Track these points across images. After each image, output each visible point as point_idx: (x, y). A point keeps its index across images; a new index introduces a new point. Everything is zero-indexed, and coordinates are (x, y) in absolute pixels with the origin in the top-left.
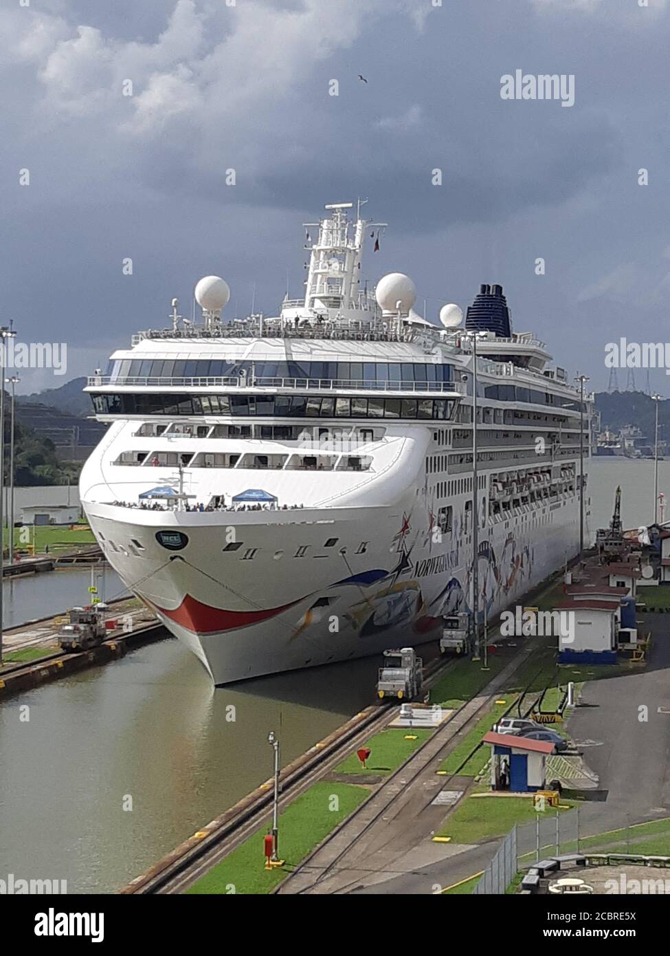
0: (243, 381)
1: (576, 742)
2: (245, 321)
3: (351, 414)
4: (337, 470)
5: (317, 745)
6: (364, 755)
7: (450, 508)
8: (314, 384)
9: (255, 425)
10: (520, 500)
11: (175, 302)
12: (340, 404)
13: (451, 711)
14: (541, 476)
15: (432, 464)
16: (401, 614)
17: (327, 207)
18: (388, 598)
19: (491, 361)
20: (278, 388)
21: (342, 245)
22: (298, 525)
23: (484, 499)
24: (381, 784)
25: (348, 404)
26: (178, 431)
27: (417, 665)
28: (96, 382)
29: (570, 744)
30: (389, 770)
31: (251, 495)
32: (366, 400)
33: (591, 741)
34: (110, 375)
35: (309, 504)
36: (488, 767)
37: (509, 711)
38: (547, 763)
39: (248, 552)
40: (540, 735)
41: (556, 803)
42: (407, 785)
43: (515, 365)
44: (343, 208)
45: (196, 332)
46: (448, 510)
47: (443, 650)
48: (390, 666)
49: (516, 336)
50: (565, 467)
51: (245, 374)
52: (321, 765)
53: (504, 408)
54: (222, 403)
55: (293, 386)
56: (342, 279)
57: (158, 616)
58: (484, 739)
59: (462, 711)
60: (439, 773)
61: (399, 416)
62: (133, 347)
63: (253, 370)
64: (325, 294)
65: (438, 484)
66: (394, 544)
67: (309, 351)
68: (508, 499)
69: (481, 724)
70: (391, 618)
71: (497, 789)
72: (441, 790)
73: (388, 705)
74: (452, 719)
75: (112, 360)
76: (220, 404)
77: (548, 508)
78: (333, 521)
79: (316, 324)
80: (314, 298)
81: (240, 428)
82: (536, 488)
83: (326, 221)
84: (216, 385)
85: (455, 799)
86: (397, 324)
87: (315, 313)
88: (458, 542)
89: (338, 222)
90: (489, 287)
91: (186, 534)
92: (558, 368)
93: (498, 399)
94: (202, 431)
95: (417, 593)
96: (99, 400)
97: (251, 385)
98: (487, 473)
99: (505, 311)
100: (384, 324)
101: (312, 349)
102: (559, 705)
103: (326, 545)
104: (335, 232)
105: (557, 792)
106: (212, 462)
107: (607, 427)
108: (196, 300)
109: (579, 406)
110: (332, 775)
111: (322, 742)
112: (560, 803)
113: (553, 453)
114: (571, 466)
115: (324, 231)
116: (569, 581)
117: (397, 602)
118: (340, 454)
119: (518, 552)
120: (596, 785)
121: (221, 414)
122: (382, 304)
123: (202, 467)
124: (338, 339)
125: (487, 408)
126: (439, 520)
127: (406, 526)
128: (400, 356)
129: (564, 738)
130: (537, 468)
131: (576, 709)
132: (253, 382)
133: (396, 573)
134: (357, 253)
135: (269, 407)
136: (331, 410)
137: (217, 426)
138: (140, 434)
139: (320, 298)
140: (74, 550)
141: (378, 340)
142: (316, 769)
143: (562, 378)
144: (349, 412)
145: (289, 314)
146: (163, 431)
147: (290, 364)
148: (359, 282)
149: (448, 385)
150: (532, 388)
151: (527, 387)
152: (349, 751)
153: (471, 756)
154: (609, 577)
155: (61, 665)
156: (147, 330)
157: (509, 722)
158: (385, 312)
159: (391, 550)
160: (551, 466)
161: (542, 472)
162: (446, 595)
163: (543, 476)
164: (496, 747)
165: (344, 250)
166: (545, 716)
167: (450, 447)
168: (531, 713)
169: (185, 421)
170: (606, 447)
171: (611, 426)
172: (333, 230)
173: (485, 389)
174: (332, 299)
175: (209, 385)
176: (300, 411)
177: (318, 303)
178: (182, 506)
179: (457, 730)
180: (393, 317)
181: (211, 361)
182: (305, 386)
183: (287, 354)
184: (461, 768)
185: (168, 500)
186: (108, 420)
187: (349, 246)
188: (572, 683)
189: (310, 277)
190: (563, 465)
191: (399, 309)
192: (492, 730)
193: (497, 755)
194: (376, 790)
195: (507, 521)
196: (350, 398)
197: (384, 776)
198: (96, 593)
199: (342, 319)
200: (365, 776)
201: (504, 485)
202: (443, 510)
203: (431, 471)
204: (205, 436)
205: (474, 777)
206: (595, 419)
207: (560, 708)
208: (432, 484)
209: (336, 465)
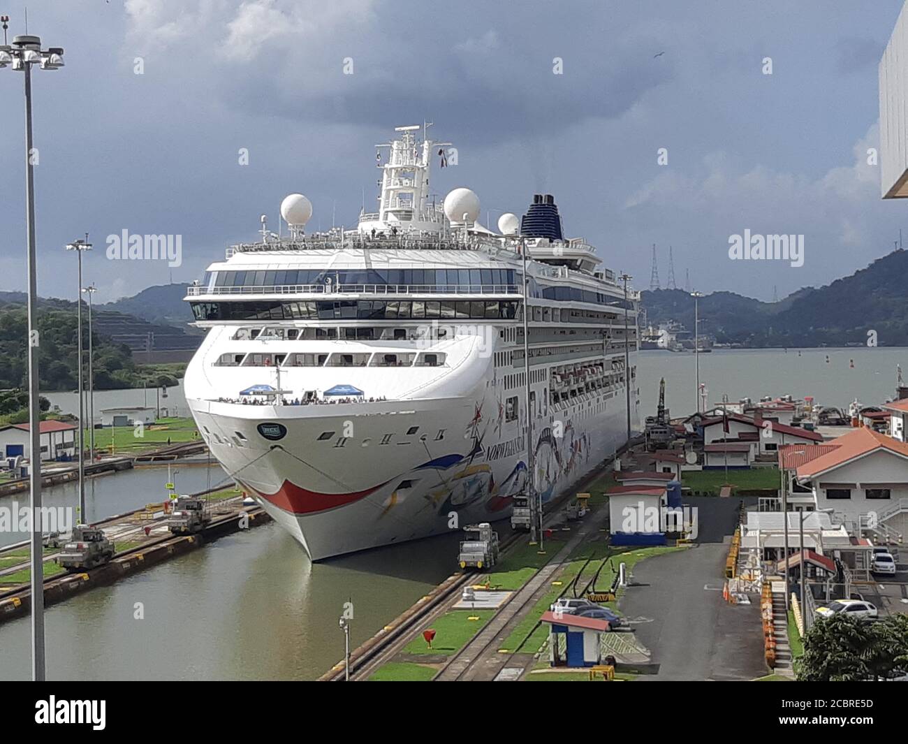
0: (328, 288)
1: (628, 620)
2: (328, 234)
3: (426, 315)
4: (415, 366)
5: (386, 628)
6: (429, 636)
7: (516, 398)
8: (391, 290)
9: (340, 328)
10: (577, 391)
11: (264, 218)
12: (416, 307)
13: (510, 593)
14: (595, 369)
15: (499, 358)
16: (475, 495)
17: (397, 129)
18: (463, 480)
19: (548, 265)
20: (361, 293)
21: (411, 164)
22: (383, 415)
23: (545, 389)
24: (447, 663)
25: (423, 306)
26: (271, 334)
27: (493, 538)
28: (195, 292)
29: (623, 621)
30: (453, 649)
31: (339, 390)
32: (439, 303)
33: (642, 618)
34: (208, 286)
35: (392, 396)
36: (547, 645)
37: (565, 592)
38: (601, 640)
39: (339, 441)
40: (594, 614)
41: (611, 676)
42: (471, 664)
43: (569, 268)
44: (410, 130)
45: (284, 245)
46: (514, 401)
47: (514, 527)
48: (470, 540)
49: (567, 242)
50: (616, 360)
51: (330, 282)
52: (389, 646)
53: (560, 307)
54: (310, 309)
55: (373, 292)
56: (412, 194)
57: (259, 500)
58: (541, 619)
59: (521, 593)
60: (500, 651)
61: (468, 317)
62: (227, 260)
63: (337, 277)
64: (397, 208)
65: (505, 377)
66: (468, 432)
67: (386, 259)
68: (565, 390)
69: (539, 605)
70: (466, 498)
71: (556, 666)
72: (503, 667)
73: (468, 574)
74: (511, 601)
75: (208, 272)
76: (308, 309)
77: (601, 398)
78: (414, 412)
79: (390, 236)
80: (387, 212)
81: (326, 330)
82: (591, 379)
83: (395, 142)
84: (304, 292)
85: (516, 675)
86: (464, 234)
87: (389, 225)
88: (523, 429)
89: (408, 143)
90: (541, 197)
91: (285, 426)
92: (607, 270)
93: (555, 299)
94: (292, 334)
95: (489, 475)
96: (197, 308)
97: (335, 292)
98: (547, 366)
99: (557, 218)
100: (453, 234)
101: (389, 258)
102: (612, 585)
103: (408, 433)
104: (404, 152)
105: (612, 667)
106: (302, 362)
107: (650, 323)
108: (282, 217)
109: (626, 304)
110: (400, 656)
111: (391, 624)
112: (615, 677)
113: (605, 347)
114: (620, 359)
115: (395, 151)
116: (618, 468)
117: (471, 483)
118: (418, 352)
119: (576, 438)
120: (648, 660)
121: (309, 318)
122: (451, 216)
123: (294, 366)
124: (412, 248)
125: (545, 307)
126: (506, 410)
127: (478, 415)
128: (468, 263)
129: (617, 616)
130: (591, 361)
131: (628, 588)
132: (337, 288)
133: (471, 457)
134: (425, 171)
135: (352, 311)
136: (407, 312)
137: (306, 329)
138: (236, 337)
139: (393, 212)
140: (151, 449)
141: (447, 249)
142: (384, 650)
143: (611, 278)
144: (424, 314)
145: (366, 227)
146: (257, 335)
147: (370, 272)
148: (427, 196)
149: (512, 288)
150: (585, 288)
151: (580, 287)
152: (415, 633)
153: (530, 635)
154: (655, 463)
155: (141, 558)
156: (239, 245)
157: (566, 602)
158: (453, 224)
159: (466, 437)
160: (603, 359)
161: (595, 365)
162: (515, 477)
163: (597, 368)
164: (553, 626)
165: (413, 168)
166: (600, 595)
167: (514, 344)
168: (586, 593)
169: (278, 325)
170: (650, 341)
171: (654, 322)
172: (402, 150)
173: (543, 290)
174: (404, 213)
175: (298, 292)
176: (380, 314)
177: (391, 217)
178: (279, 401)
179: (516, 611)
180: (460, 228)
181: (298, 271)
182: (384, 292)
183: (366, 263)
184: (521, 646)
185: (268, 395)
186: (207, 326)
187: (417, 165)
188: (624, 564)
189: (384, 193)
190: (614, 358)
191: (466, 220)
192: (550, 610)
193: (555, 634)
194: (442, 669)
195: (565, 410)
196: (425, 301)
197: (449, 655)
198: (173, 489)
199: (414, 230)
200: (431, 655)
201: (562, 377)
202: (510, 400)
203: (499, 365)
204: (295, 339)
205: (534, 654)
206: (640, 315)
207: (613, 587)
208: (500, 377)
209: (414, 362)
